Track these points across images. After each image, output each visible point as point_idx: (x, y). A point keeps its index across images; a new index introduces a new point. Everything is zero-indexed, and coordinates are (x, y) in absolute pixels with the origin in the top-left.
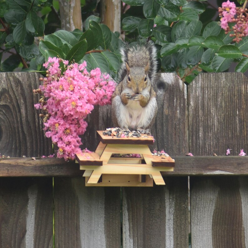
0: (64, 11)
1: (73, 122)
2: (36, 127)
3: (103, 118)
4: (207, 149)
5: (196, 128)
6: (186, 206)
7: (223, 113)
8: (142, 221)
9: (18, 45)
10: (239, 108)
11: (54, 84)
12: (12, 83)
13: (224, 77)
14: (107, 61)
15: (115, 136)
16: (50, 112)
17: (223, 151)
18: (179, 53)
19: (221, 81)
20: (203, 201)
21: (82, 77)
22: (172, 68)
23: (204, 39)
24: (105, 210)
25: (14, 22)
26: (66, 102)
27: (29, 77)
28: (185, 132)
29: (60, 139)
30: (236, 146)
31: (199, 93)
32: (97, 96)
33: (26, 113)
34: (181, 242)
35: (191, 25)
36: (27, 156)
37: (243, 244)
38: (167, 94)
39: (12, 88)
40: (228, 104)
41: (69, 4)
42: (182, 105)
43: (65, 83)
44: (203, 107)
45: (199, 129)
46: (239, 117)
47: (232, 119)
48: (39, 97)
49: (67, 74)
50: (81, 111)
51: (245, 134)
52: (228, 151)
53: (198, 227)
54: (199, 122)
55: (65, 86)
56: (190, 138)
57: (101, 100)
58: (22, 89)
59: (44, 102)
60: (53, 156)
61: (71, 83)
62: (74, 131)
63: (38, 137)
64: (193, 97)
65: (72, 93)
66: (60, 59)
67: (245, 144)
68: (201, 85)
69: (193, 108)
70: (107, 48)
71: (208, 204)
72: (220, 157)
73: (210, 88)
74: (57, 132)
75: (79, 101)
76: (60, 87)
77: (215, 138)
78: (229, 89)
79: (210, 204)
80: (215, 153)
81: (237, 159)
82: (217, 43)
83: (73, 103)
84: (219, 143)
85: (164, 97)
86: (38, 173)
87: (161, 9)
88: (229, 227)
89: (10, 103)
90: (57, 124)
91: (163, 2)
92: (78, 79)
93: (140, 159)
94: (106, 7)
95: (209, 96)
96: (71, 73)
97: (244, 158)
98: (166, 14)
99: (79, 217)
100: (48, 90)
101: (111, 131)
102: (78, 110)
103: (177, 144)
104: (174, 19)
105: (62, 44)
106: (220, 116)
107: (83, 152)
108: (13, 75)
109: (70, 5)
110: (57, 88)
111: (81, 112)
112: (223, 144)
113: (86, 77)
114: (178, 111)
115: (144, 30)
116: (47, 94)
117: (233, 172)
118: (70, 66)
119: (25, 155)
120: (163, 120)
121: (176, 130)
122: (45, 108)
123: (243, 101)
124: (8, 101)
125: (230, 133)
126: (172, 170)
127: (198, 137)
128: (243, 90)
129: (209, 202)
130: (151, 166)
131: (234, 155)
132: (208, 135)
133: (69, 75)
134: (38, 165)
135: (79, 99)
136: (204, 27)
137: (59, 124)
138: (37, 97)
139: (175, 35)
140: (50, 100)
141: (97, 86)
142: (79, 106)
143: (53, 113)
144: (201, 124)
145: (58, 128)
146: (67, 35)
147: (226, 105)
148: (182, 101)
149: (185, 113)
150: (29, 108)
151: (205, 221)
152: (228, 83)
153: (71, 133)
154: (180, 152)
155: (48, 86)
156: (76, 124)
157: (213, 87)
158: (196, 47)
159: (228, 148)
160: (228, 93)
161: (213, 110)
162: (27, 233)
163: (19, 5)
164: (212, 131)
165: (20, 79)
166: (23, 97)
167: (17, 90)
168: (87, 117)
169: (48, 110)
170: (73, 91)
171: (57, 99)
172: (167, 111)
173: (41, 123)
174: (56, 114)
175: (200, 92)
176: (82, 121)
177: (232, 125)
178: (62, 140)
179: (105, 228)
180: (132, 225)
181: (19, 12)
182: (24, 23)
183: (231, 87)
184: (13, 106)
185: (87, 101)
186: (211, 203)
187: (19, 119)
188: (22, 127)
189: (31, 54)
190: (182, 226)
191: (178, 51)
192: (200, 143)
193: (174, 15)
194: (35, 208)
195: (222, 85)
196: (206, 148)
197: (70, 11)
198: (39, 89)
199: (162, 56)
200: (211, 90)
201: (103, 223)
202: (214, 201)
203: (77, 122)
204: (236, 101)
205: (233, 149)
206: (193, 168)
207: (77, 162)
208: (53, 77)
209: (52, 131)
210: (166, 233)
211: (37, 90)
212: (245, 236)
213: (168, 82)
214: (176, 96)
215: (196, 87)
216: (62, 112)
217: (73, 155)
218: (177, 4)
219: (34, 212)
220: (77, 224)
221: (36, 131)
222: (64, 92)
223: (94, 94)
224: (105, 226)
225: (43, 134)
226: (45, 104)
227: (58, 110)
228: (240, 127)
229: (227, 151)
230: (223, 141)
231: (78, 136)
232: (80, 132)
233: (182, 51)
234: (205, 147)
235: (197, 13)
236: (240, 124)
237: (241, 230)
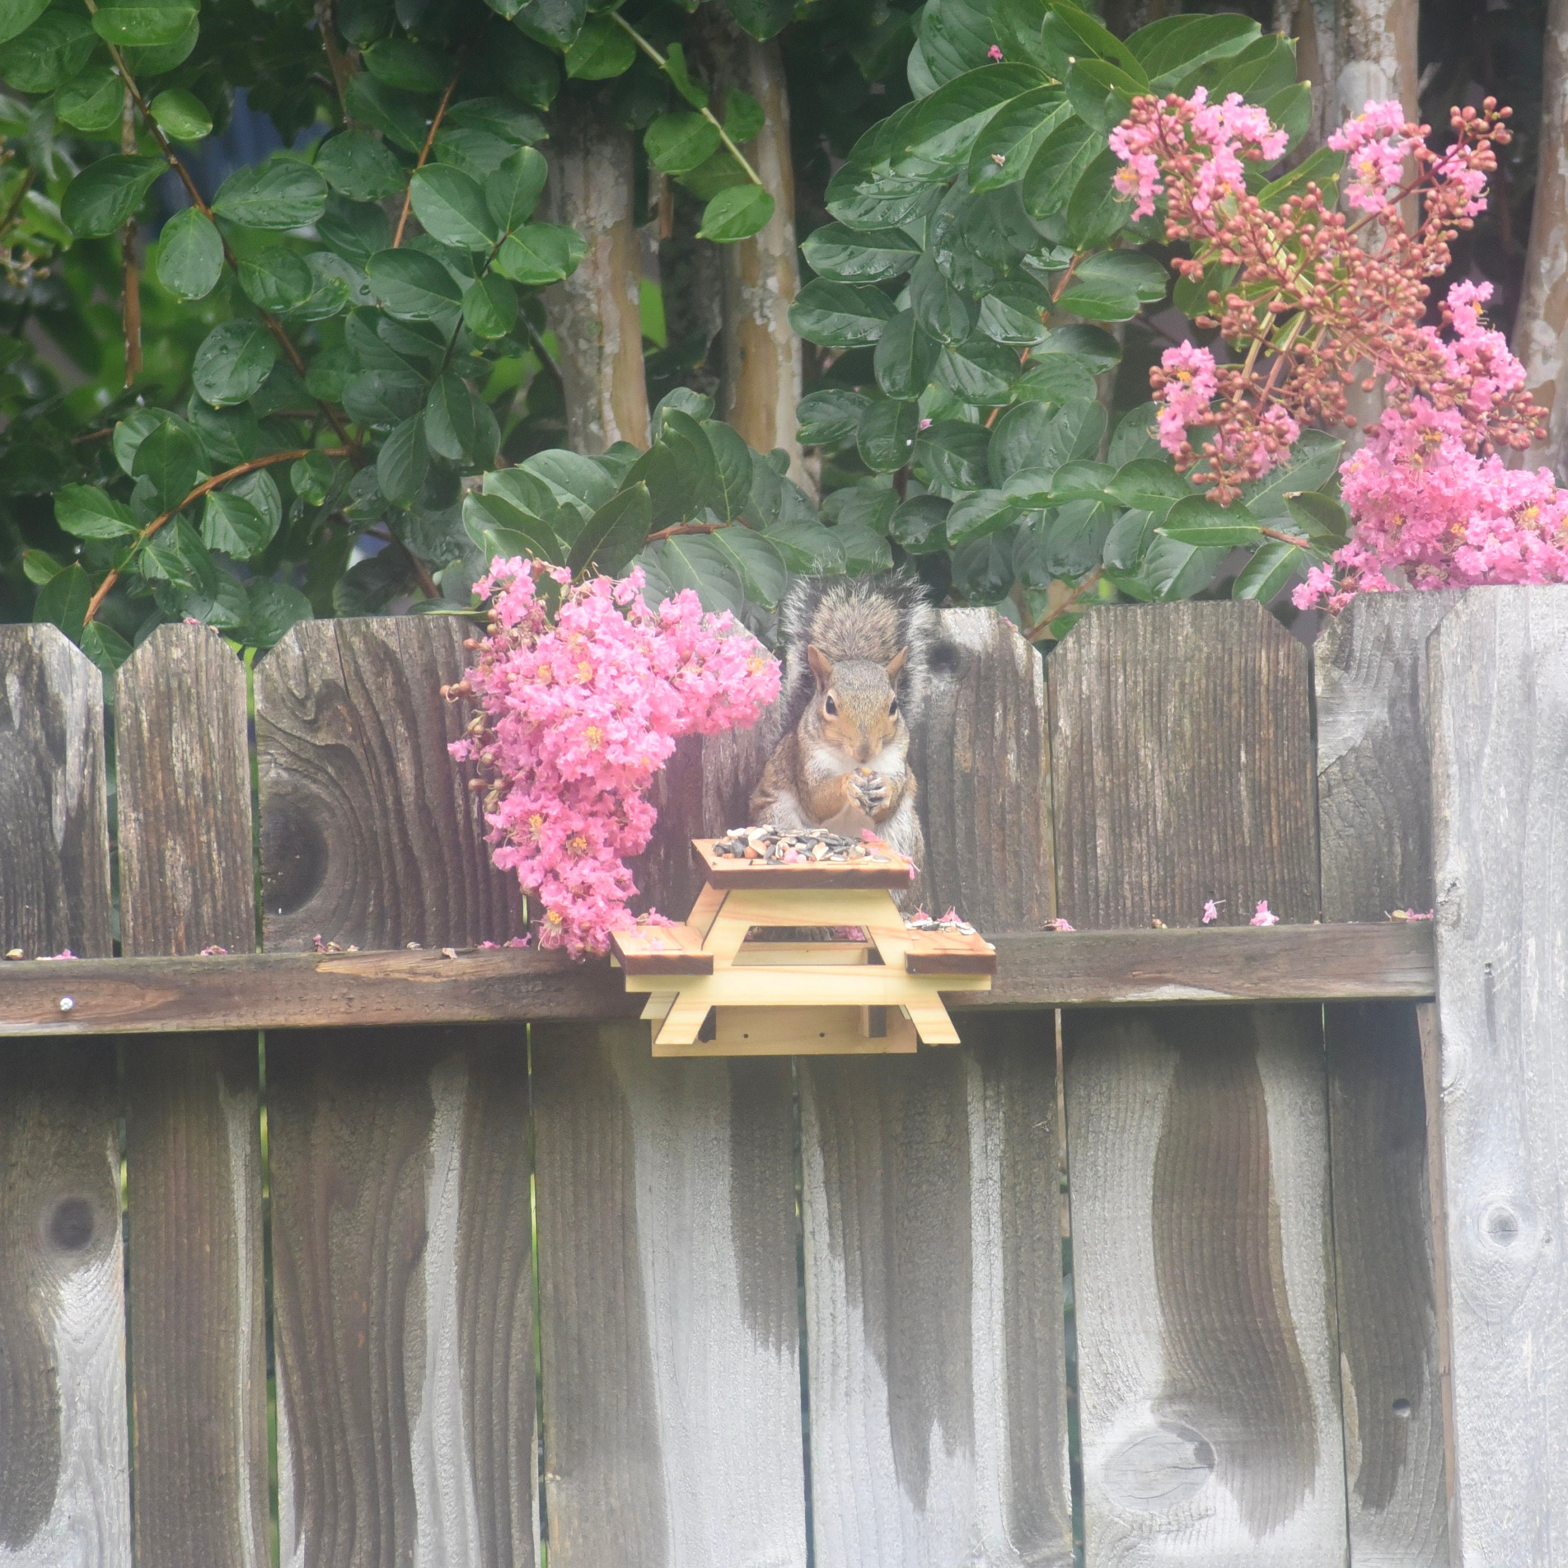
0: (579, 373)
1: (598, 807)
2: (456, 831)
3: (718, 790)
4: (1129, 903)
5: (1084, 823)
6: (1048, 1124)
7: (1185, 759)
8: (879, 1188)
9: (396, 509)
10: (1250, 739)
11: (520, 659)
12: (360, 661)
13: (1187, 618)
14: (735, 567)
15: (759, 856)
16: (510, 771)
17: (1190, 907)
18: (1018, 527)
19: (1176, 635)
20: (1113, 1105)
21: (623, 630)
22: (994, 587)
23: (1114, 470)
24: (733, 1149)
25: (380, 418)
26: (563, 728)
27: (427, 633)
28: (1038, 838)
29: (550, 876)
30: (1241, 887)
31: (1089, 683)
32: (686, 699)
33: (418, 777)
34: (1034, 1265)
35: (1063, 419)
36: (424, 945)
37: (1275, 1268)
38: (968, 692)
39: (361, 680)
40: (1204, 725)
41: (596, 344)
42: (1026, 732)
43: (558, 654)
44: (1110, 738)
45: (1095, 827)
46: (1250, 775)
47: (1223, 782)
48: (465, 711)
49: (568, 618)
50: (624, 760)
51: (1275, 842)
52: (1211, 909)
53: (1098, 1208)
54: (1093, 797)
55: (560, 667)
56: (1061, 858)
57: (708, 714)
58: (400, 681)
59: (484, 733)
60: (524, 941)
61: (584, 655)
62: (601, 840)
63: (466, 868)
64: (1069, 702)
65: (586, 693)
66: (537, 562)
67: (1275, 882)
68: (1101, 651)
69: (1069, 743)
70: (736, 514)
71: (1136, 1116)
72: (1178, 931)
73: (1136, 663)
74: (538, 850)
75: (612, 724)
76: (542, 670)
77: (1158, 860)
78: (1208, 666)
79: (1141, 1116)
80: (1158, 917)
81: (1240, 938)
82: (1164, 488)
83: (592, 731)
84: (1173, 877)
85: (956, 703)
86: (467, 1011)
87: (944, 360)
88: (1218, 1203)
89: (353, 738)
90: (537, 817)
91: (950, 334)
92: (608, 639)
93: (863, 945)
94: (744, 354)
95: (1131, 696)
96: (580, 616)
97: (1270, 936)
98: (965, 377)
99: (632, 1176)
100: (496, 686)
101: (744, 841)
102: (610, 757)
103: (1010, 885)
104: (998, 398)
105: (555, 503)
106: (1176, 771)
107: (638, 924)
108: (363, 628)
109: (601, 348)
110: (531, 677)
111: (624, 765)
112: (1190, 881)
113: (641, 628)
114: (1011, 757)
115: (883, 441)
116: (493, 700)
117: (1228, 988)
118: (579, 589)
119: (416, 941)
120: (952, 791)
121: (1003, 829)
122: (488, 755)
123: (1264, 711)
124: (344, 729)
125: (1215, 837)
126: (985, 985)
127: (1089, 857)
128: (1265, 671)
129: (1138, 1107)
130: (904, 973)
131: (1232, 924)
132: (1131, 848)
133: (574, 625)
134: (466, 978)
135: (614, 713)
136: (1114, 424)
137: (545, 818)
138: (460, 713)
139: (1003, 460)
140: (506, 725)
141: (685, 660)
142: (616, 742)
143: (521, 774)
144: (1100, 804)
145: (540, 832)
146: (573, 468)
147: (1199, 730)
148: (1026, 717)
149: (1037, 763)
150: (429, 757)
151: (1124, 1184)
152: (1202, 643)
153: (589, 852)
154: (1023, 915)
155: (496, 670)
156: (611, 814)
157: (1145, 660)
158: (1085, 503)
159: (1211, 895)
160: (1204, 681)
161: (1147, 751)
162: (430, 1245)
163: (401, 355)
164: (1144, 830)
165: (393, 644)
166: (402, 712)
167: (381, 688)
168: (655, 785)
169: (499, 763)
170: (590, 685)
171: (532, 718)
172: (969, 755)
173: (475, 815)
174: (531, 776)
175: (1094, 680)
176: (632, 801)
177: (1224, 806)
178: (556, 877)
179: (733, 1217)
180: (839, 1206)
181: (396, 381)
182: (421, 425)
183: (1218, 659)
184: (367, 748)
185: (645, 723)
186: (1148, 1113)
187: (390, 800)
188: (403, 832)
189: (448, 544)
190: (1037, 1207)
191: (1017, 522)
192: (1101, 878)
193: (998, 381)
194: (460, 1147)
195: (1181, 652)
196: (1124, 898)
197: (599, 371)
198: (463, 684)
199: (954, 542)
200: (1139, 671)
201: (728, 1196)
202: (1158, 1105)
203: (613, 808)
204: (1235, 713)
205: (1229, 900)
206: (1070, 976)
207: (615, 963)
208: (515, 632)
209: (520, 844)
210: (974, 1233)
211: (456, 686)
212: (1284, 1240)
213: (968, 644)
214: (1004, 700)
215: (1079, 661)
216: (554, 767)
217: (600, 936)
218: (1006, 339)
219: (456, 1163)
220: (624, 1206)
221: (456, 846)
222: (556, 689)
223: (675, 694)
224: (733, 1209)
225: (486, 856)
226: (486, 739)
227: (539, 763)
228: (1255, 815)
229: (1207, 906)
230: (1189, 868)
231: (619, 862)
232: (629, 844)
233: (1029, 521)
234: (1118, 896)
235: (1089, 370)
236: (1253, 800)
237: (1266, 1216)
